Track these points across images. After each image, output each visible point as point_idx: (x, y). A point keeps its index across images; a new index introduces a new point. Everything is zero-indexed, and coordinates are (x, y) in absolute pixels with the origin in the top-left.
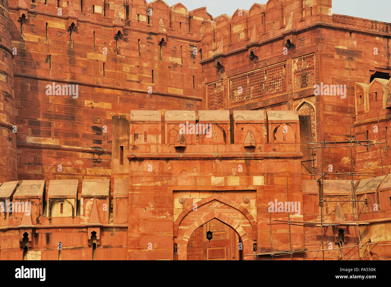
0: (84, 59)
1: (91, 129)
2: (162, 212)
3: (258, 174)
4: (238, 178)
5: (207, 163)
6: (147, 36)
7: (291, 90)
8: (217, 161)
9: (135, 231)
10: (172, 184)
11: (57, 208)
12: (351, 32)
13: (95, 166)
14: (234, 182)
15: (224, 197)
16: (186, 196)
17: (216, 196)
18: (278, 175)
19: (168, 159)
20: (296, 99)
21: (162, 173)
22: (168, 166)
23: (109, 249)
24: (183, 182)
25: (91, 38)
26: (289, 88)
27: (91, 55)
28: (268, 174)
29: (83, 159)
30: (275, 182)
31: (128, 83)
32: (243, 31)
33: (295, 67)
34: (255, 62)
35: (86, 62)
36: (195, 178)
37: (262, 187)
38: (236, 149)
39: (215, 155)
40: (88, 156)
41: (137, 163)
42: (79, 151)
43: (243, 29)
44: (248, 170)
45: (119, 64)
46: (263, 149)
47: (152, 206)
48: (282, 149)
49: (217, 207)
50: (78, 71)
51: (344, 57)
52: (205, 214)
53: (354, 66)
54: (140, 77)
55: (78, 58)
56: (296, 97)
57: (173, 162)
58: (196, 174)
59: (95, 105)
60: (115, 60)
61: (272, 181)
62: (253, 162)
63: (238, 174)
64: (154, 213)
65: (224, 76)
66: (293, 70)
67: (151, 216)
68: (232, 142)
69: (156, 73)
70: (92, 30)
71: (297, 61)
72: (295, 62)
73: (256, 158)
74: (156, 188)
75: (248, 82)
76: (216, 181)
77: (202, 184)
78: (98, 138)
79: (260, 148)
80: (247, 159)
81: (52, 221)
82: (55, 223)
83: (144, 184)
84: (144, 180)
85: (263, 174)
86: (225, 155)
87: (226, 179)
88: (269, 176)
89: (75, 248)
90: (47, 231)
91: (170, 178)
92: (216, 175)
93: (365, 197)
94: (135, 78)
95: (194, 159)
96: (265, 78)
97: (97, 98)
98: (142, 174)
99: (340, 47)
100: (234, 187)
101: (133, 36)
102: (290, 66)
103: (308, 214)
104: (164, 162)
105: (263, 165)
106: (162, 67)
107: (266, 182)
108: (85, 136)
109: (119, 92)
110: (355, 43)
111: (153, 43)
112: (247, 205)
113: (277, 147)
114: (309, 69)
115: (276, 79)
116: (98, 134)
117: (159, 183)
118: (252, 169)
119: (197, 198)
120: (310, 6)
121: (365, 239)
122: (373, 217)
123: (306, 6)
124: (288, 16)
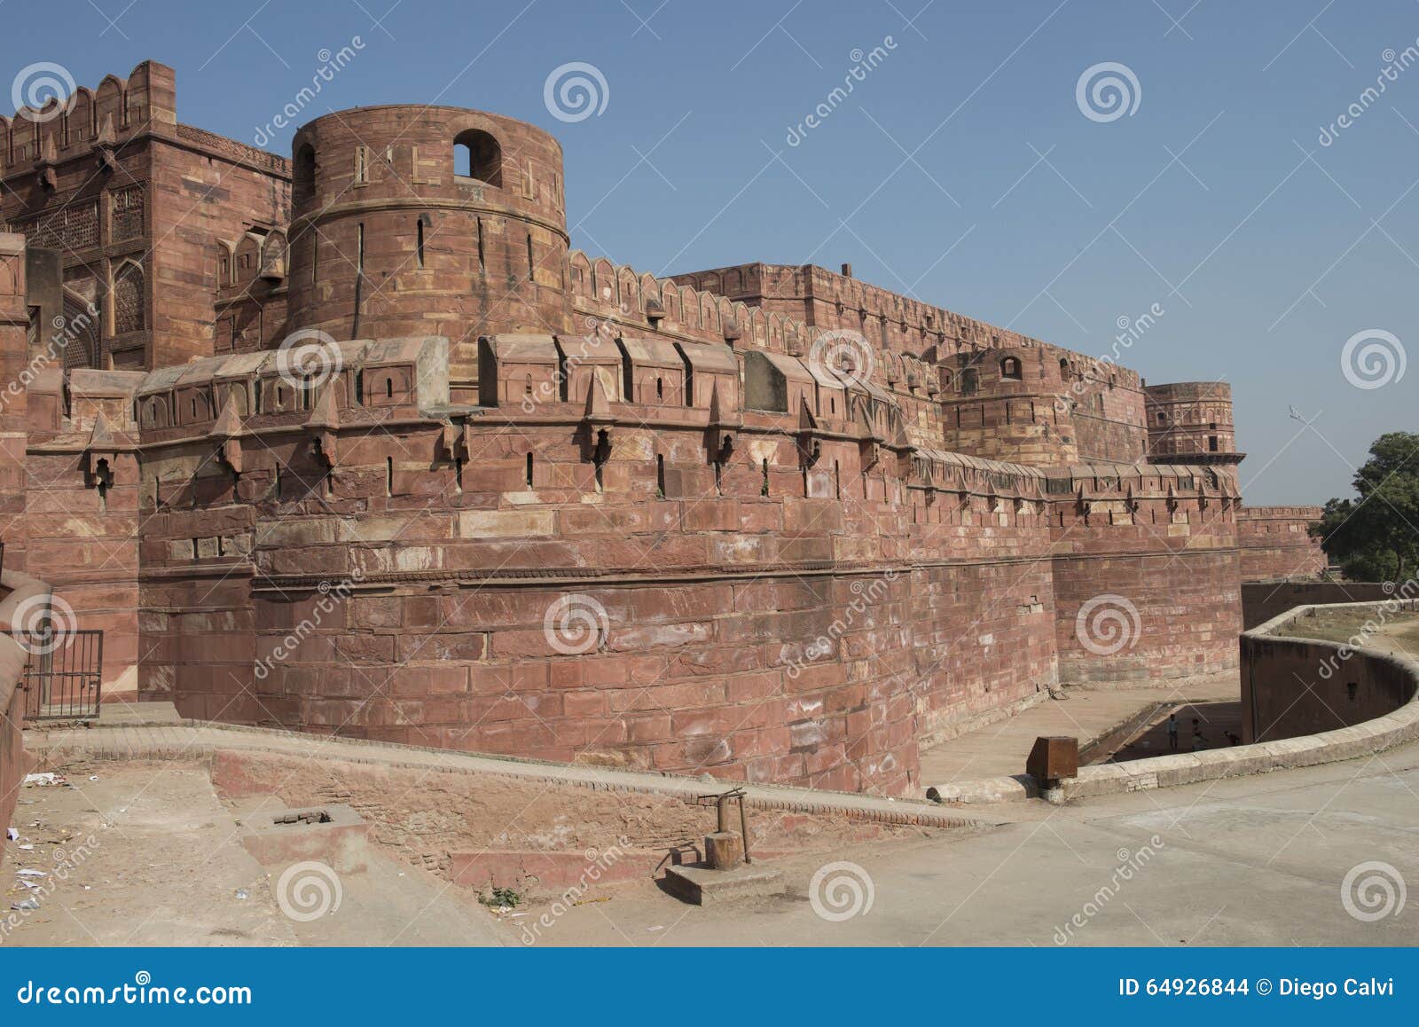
7: (106, 242)
12: (211, 157)
20: (116, 257)
26: (103, 238)
32: (32, 142)
33: (114, 204)
34: (51, 195)
43: (31, 139)
51: (199, 195)
66: (111, 209)
71: (117, 194)
72: (113, 195)
75: (38, 228)
93: (154, 399)
96: (66, 222)
99: (191, 178)
102: (105, 203)
103: (38, 432)
110: (218, 175)
114: (136, 207)
115: (85, 224)
120: (137, 105)
121: (150, 477)
122: (165, 437)
123: (132, 104)
124: (104, 120)
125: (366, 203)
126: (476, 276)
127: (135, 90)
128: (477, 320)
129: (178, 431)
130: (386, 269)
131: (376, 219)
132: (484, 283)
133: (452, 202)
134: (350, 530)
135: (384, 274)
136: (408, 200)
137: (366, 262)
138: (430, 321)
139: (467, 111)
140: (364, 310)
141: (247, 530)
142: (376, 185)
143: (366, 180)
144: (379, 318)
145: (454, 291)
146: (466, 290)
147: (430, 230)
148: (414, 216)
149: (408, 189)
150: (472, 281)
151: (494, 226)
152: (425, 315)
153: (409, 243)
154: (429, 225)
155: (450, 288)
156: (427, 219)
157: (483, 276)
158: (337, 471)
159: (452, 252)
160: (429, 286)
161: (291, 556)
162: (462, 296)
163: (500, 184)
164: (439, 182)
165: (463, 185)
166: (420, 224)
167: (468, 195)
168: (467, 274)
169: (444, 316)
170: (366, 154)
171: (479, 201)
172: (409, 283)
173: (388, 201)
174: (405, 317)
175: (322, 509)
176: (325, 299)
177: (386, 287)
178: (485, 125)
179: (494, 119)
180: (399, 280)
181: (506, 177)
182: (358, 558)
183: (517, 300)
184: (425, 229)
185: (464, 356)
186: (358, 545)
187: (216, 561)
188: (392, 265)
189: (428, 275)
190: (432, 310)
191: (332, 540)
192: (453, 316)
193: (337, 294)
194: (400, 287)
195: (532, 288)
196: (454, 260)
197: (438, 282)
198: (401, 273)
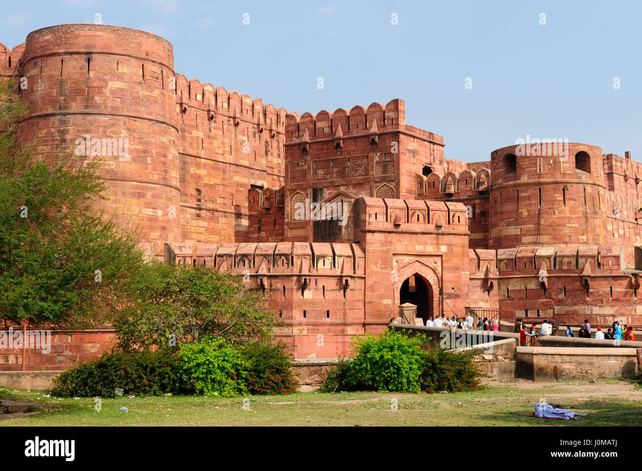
0: (190, 135)
1: (194, 190)
2: (386, 268)
3: (443, 244)
4: (432, 246)
5: (414, 236)
6: (227, 118)
7: (373, 175)
8: (420, 235)
9: (370, 280)
10: (392, 249)
11: (321, 262)
12: (414, 137)
13: (197, 219)
14: (430, 249)
15: (422, 259)
16: (400, 258)
17: (418, 258)
18: (455, 245)
19: (390, 232)
20: (378, 182)
21: (386, 241)
22: (390, 237)
23: (353, 291)
24: (399, 249)
25: (194, 119)
26: (371, 173)
27: (195, 133)
28: (449, 244)
29: (190, 214)
30: (454, 250)
31: (216, 155)
32: (328, 127)
33: (377, 159)
34: (340, 151)
35: (192, 138)
36: (406, 245)
37: (446, 253)
38: (431, 227)
39: (419, 231)
40: (194, 211)
41: (371, 234)
42: (187, 207)
43: (327, 125)
44: (438, 241)
45: (211, 140)
46: (446, 228)
47: (380, 263)
48: (458, 228)
49: (418, 266)
50: (187, 144)
51: (411, 155)
52: (411, 270)
53: (415, 162)
54: (223, 151)
55: (187, 134)
56: (378, 180)
57: (393, 234)
58: (406, 243)
59: (197, 172)
60: (209, 137)
61: (452, 249)
62: (440, 237)
63: (432, 244)
64: (381, 268)
65: (309, 158)
66: (375, 161)
67: (379, 270)
68: (429, 222)
69: (233, 148)
70: (195, 113)
71: (378, 154)
72: (376, 155)
73: (443, 234)
74: (383, 251)
75: (331, 165)
76: (419, 249)
77: (410, 250)
78: (199, 197)
79: (445, 227)
80: (438, 234)
81: (319, 270)
82: (320, 273)
83: (375, 249)
84: (375, 245)
85: (447, 245)
86: (425, 231)
87: (425, 247)
88: (450, 246)
89: (333, 290)
90: (315, 278)
91: (391, 245)
92: (419, 244)
93: (506, 261)
94: (220, 152)
95: (406, 233)
96: (348, 164)
97: (198, 166)
98: (374, 241)
99: (409, 148)
100: (430, 252)
101: (219, 118)
102: (372, 158)
103: (472, 272)
104: (387, 234)
105: (447, 239)
106: (236, 143)
107: (448, 250)
108: (191, 195)
109: (211, 162)
110: (416, 145)
111: (230, 125)
112: (435, 265)
113: (455, 227)
114: (390, 161)
115: (360, 166)
116: (199, 194)
117: (384, 248)
118: (440, 241)
119: (407, 259)
120: (391, 117)
121: (504, 288)
122: (511, 274)
123: (388, 116)
124: (372, 121)
125: (542, 180)
126: (583, 209)
127: (390, 111)
128: (584, 227)
129: (518, 273)
130: (551, 206)
131: (546, 187)
132: (586, 212)
133: (575, 180)
134: (596, 310)
135: (550, 208)
136: (560, 180)
137: (542, 203)
138: (569, 227)
139: (579, 144)
140: (542, 222)
141: (551, 308)
142: (546, 173)
143: (542, 171)
144: (548, 226)
145: (577, 216)
146: (580, 215)
147: (568, 192)
148: (561, 186)
149: (558, 176)
150: (583, 211)
151: (589, 189)
152: (567, 225)
153: (560, 197)
154: (567, 190)
155: (575, 214)
156: (567, 188)
157: (586, 209)
158: (591, 290)
159: (575, 200)
160: (568, 214)
161: (572, 318)
162: (579, 217)
163: (590, 172)
164: (570, 173)
165: (579, 174)
166: (564, 189)
167: (581, 178)
168: (581, 209)
169: (573, 225)
170: (542, 162)
171: (584, 179)
172: (560, 212)
173: (551, 180)
174: (558, 225)
175: (585, 303)
176: (523, 216)
177: (551, 214)
178: (585, 149)
179: (588, 146)
180: (556, 211)
181: (592, 169)
182: (600, 320)
183: (596, 218)
184: (565, 191)
185: (581, 241)
186: (600, 315)
187: (537, 318)
188: (553, 205)
189: (567, 209)
190: (569, 223)
191: (590, 313)
192: (576, 225)
193: (529, 215)
194: (557, 214)
195: (600, 212)
196: (576, 203)
197: (570, 211)
198: (557, 208)
